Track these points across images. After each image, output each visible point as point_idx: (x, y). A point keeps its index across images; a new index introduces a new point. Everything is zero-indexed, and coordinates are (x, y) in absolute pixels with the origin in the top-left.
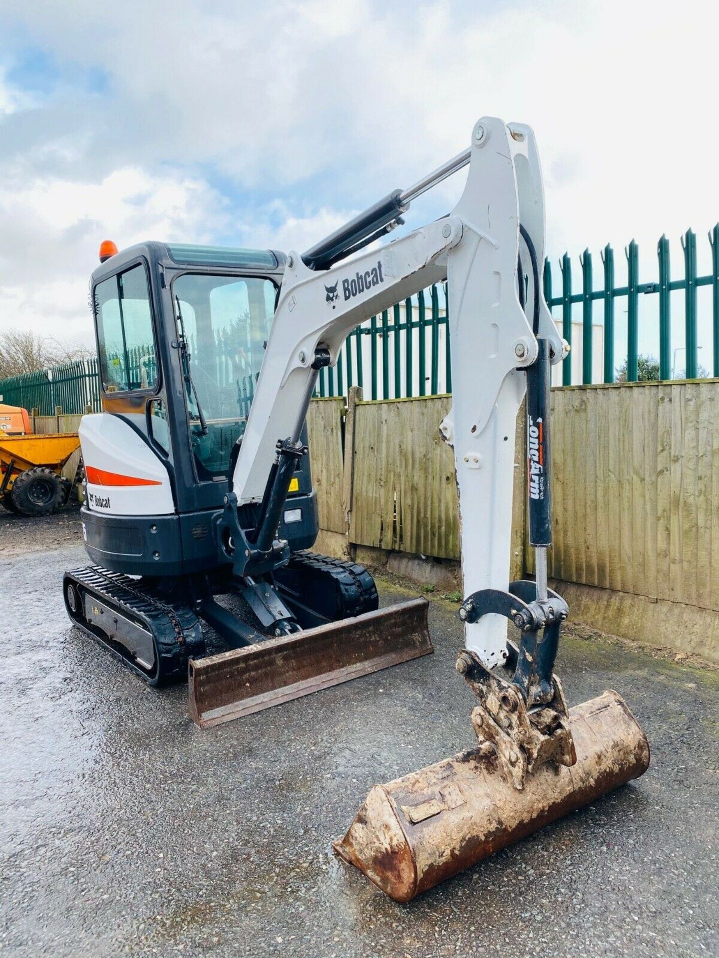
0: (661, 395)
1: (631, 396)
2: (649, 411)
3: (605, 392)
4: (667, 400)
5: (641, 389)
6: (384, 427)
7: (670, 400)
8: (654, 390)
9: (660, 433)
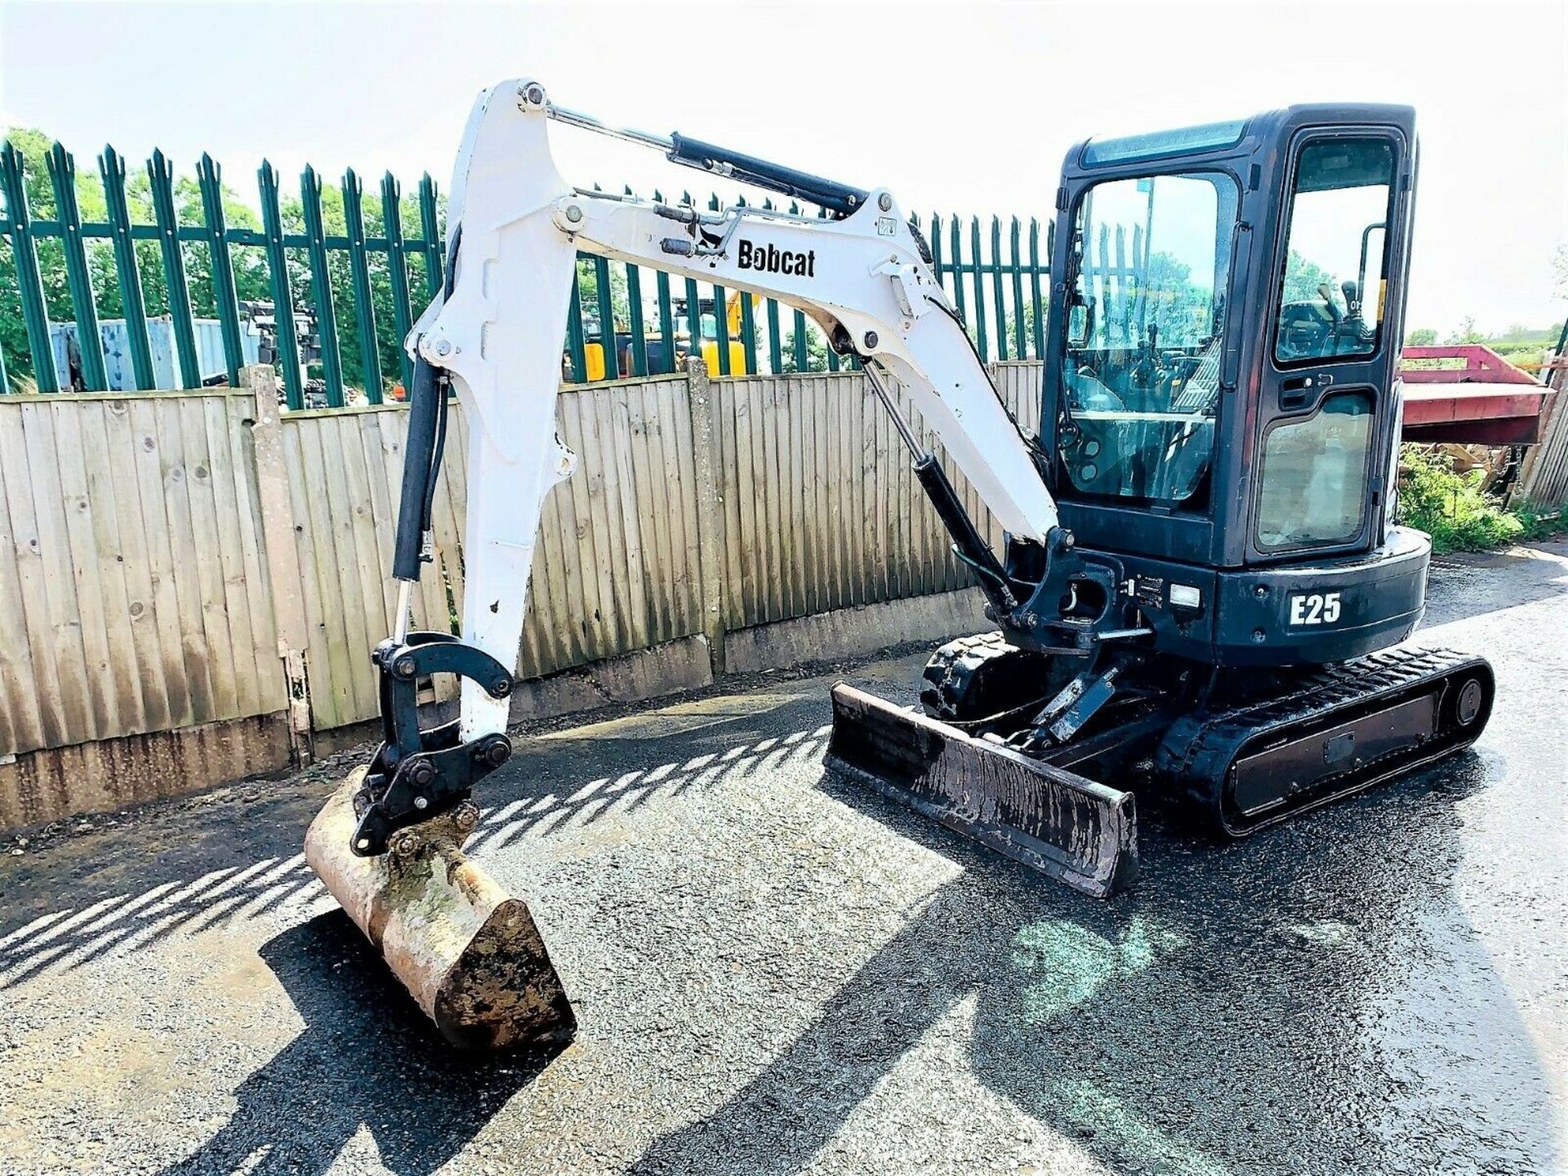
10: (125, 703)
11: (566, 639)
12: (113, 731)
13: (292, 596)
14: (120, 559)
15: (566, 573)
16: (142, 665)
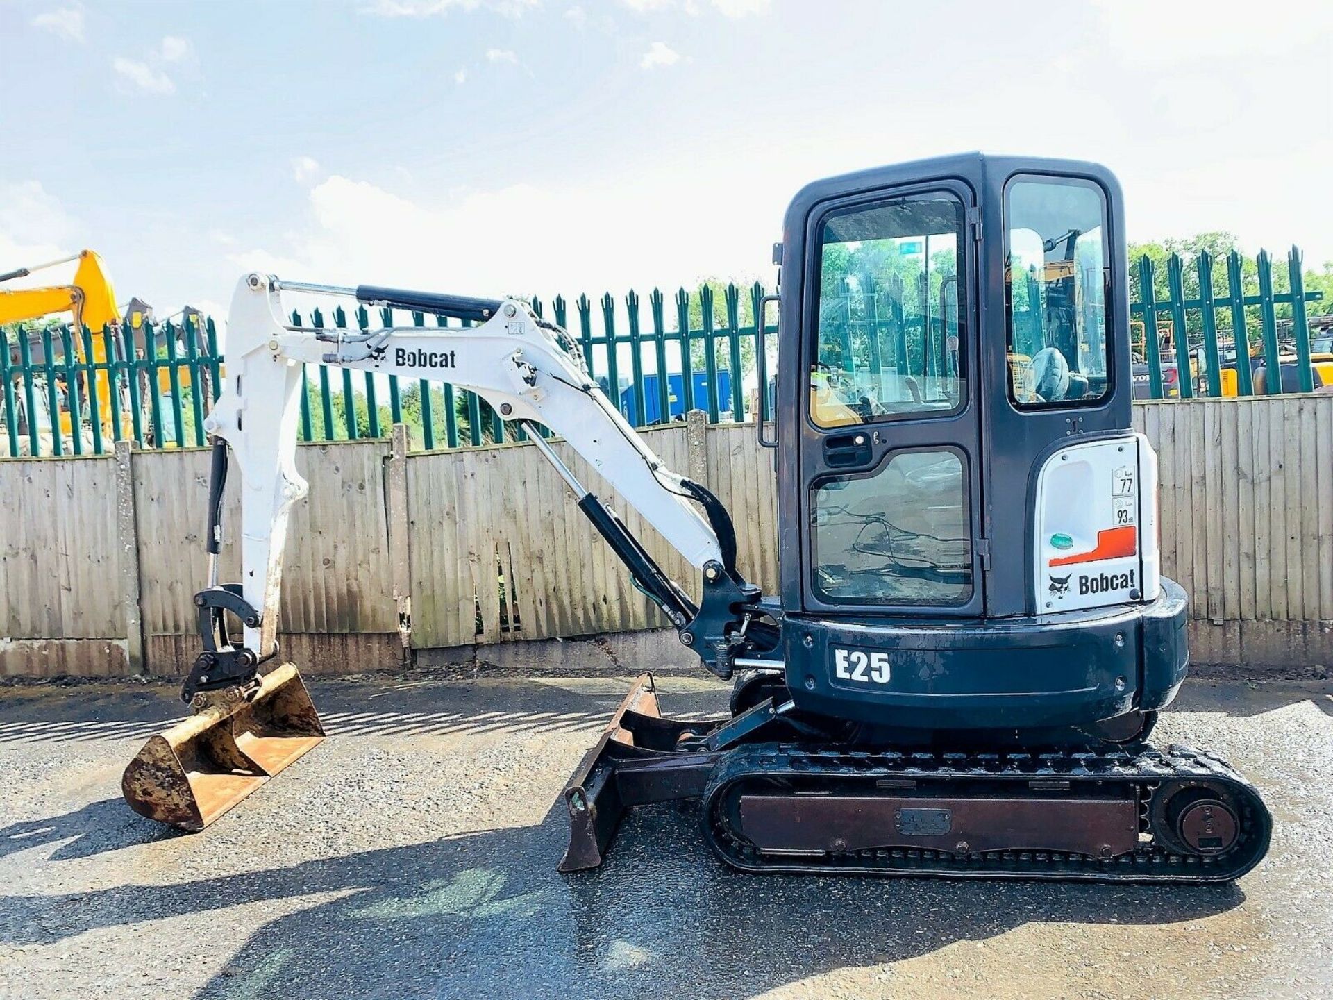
6: (469, 483)
10: (318, 615)
11: (580, 614)
12: (313, 629)
13: (402, 563)
14: (320, 533)
15: (582, 566)
16: (327, 593)
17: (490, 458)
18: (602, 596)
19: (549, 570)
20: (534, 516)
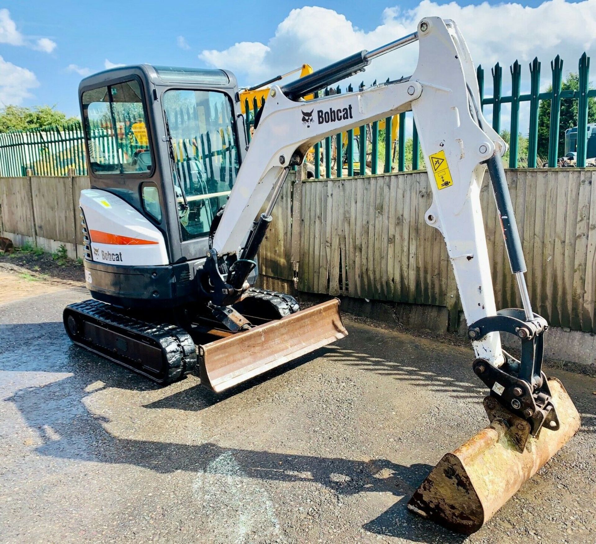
0: (582, 178)
1: (556, 179)
2: (572, 191)
3: (533, 174)
4: (587, 182)
5: (565, 173)
6: (330, 199)
7: (590, 183)
8: (576, 174)
9: (580, 206)
11: (379, 287)
13: (296, 243)
17: (341, 185)
18: (392, 278)
19: (364, 257)
20: (359, 223)
